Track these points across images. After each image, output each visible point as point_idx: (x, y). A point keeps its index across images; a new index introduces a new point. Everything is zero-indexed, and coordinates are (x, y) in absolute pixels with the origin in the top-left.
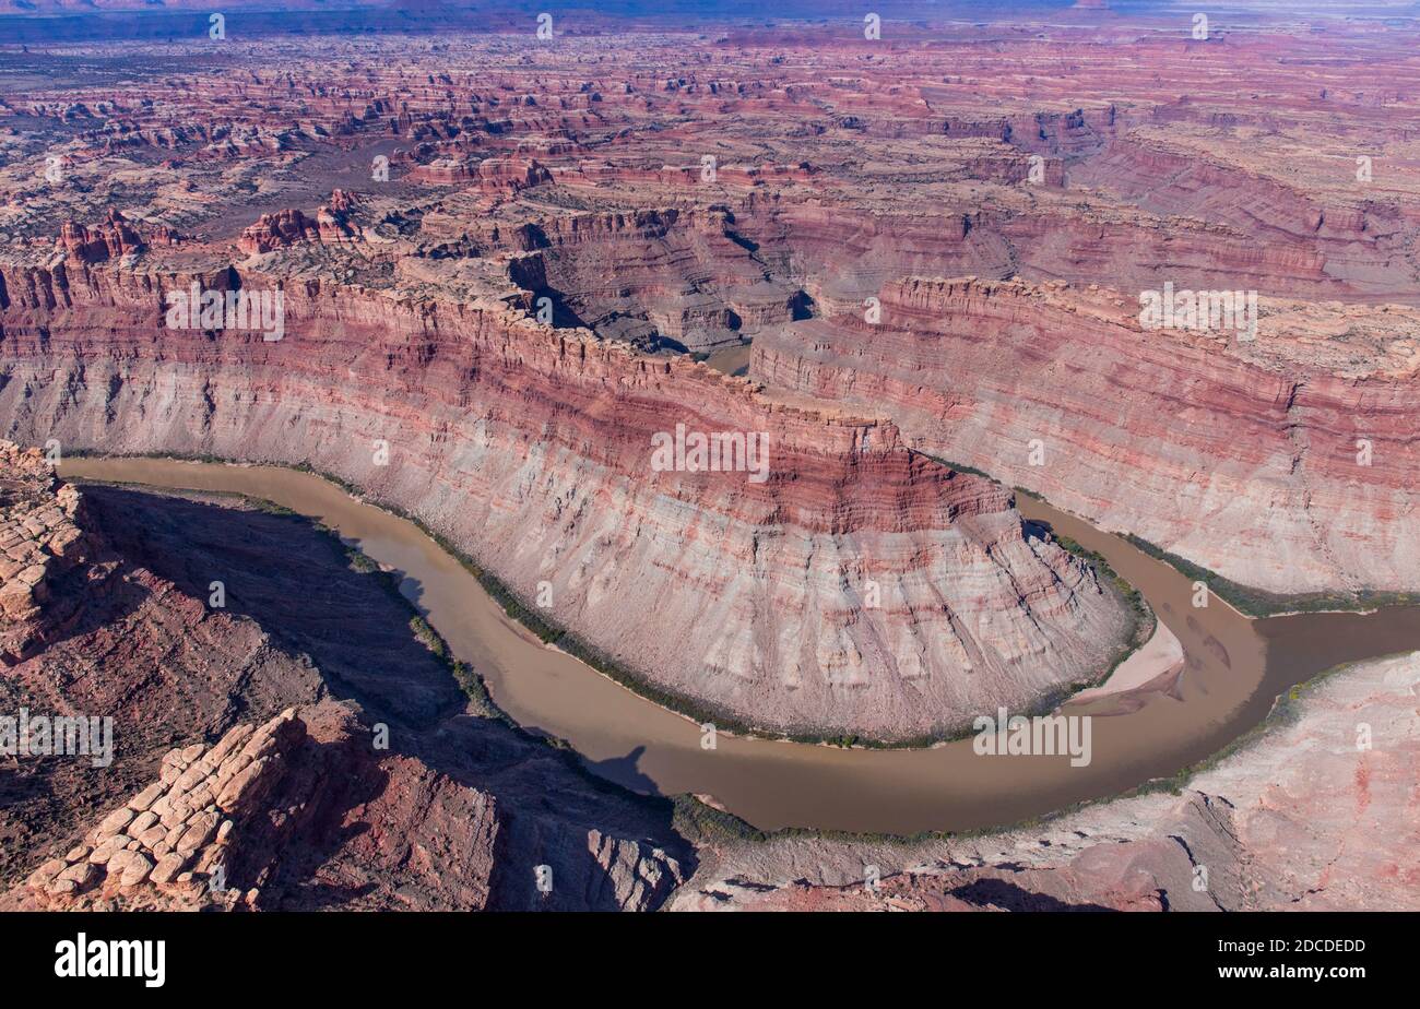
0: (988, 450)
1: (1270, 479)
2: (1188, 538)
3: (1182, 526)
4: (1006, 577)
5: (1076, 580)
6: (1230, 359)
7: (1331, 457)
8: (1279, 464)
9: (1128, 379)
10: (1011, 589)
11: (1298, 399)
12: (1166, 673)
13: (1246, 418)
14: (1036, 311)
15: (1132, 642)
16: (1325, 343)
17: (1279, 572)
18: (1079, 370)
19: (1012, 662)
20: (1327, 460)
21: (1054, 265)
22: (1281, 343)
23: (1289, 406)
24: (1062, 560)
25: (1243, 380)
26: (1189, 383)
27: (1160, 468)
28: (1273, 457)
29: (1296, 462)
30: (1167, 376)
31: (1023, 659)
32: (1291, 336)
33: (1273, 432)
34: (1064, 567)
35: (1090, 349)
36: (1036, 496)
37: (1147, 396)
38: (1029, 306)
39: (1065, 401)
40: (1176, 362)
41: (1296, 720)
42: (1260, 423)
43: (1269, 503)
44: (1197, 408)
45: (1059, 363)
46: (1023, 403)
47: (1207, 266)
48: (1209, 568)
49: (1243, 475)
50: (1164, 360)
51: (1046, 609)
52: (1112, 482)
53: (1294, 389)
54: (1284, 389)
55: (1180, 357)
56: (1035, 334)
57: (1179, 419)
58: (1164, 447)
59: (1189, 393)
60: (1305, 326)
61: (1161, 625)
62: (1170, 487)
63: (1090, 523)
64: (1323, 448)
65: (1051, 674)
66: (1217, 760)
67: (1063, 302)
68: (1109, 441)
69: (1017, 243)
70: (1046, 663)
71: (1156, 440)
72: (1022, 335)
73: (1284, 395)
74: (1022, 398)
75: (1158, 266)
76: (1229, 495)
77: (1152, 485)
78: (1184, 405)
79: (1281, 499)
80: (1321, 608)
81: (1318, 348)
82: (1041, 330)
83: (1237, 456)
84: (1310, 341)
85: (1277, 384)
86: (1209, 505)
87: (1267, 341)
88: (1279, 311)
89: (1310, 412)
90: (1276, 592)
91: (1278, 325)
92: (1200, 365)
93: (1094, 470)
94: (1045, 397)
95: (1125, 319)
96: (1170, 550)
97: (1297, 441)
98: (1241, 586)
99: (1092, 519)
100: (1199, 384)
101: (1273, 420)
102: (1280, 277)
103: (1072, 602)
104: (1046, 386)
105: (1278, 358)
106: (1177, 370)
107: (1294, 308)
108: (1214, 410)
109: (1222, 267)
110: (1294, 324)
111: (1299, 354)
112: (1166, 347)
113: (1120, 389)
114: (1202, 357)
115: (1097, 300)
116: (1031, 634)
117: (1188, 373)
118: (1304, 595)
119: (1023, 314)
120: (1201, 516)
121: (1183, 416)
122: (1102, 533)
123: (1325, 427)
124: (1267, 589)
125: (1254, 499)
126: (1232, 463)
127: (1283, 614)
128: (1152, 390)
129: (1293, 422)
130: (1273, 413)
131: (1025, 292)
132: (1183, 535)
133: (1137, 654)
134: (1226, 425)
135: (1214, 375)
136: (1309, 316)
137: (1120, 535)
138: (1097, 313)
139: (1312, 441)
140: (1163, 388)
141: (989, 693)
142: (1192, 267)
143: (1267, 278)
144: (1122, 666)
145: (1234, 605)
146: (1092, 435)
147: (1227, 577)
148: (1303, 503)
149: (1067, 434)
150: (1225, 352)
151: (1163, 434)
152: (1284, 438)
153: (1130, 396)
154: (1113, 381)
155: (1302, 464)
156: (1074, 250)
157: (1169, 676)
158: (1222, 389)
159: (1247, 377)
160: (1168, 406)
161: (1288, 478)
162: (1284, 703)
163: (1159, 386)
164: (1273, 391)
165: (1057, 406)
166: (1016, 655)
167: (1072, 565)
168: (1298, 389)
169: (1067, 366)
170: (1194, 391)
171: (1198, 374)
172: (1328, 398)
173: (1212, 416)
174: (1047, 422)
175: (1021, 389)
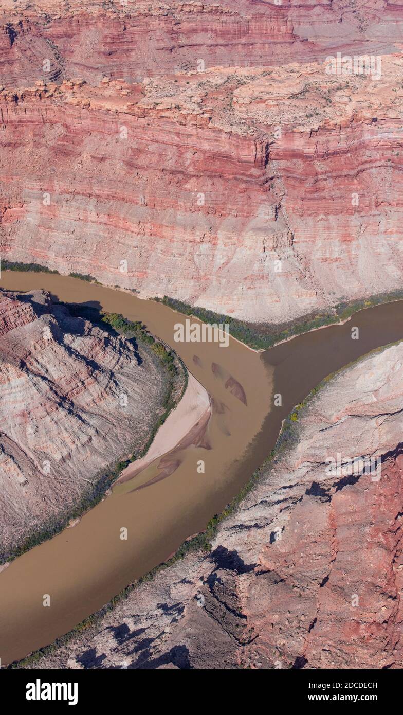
0: (43, 245)
1: (259, 229)
2: (208, 291)
3: (202, 283)
4: (44, 385)
5: (114, 362)
6: (215, 130)
7: (303, 199)
8: (265, 214)
9: (142, 161)
10: (51, 394)
11: (272, 156)
12: (197, 425)
13: (236, 179)
14: (60, 111)
15: (168, 403)
16: (287, 102)
17: (277, 304)
18: (102, 159)
19: (64, 460)
20: (300, 202)
21: (92, 60)
22: (254, 108)
23: (266, 162)
24: (98, 348)
25: (227, 147)
26: (189, 155)
27: (178, 234)
28: (260, 209)
29: (277, 210)
30: (171, 152)
31: (73, 454)
32: (262, 101)
33: (257, 187)
34: (101, 354)
35: (109, 139)
36: (88, 278)
37: (158, 173)
38: (53, 106)
39: (95, 189)
40: (176, 139)
41: (297, 441)
42: (246, 182)
43: (262, 250)
44: (198, 177)
45: (86, 156)
46: (62, 197)
47: (210, 42)
48: (226, 314)
49: (239, 229)
50: (166, 139)
51: (88, 399)
52: (144, 254)
53: (267, 148)
54: (259, 150)
55: (178, 134)
56: (63, 131)
57: (186, 190)
58: (179, 217)
59: (190, 165)
60: (271, 90)
61: (191, 378)
62: (189, 250)
63: (133, 294)
64: (296, 193)
65: (99, 460)
66: (239, 501)
67: (79, 99)
68: (135, 219)
69: (59, 44)
70: (94, 451)
71: (171, 211)
72: (54, 134)
73: (260, 155)
74: (61, 194)
75: (173, 48)
76: (233, 248)
77: (175, 251)
78: (187, 177)
79: (270, 244)
80: (311, 327)
81: (282, 108)
82: (66, 126)
83: (234, 213)
84: (275, 103)
85: (253, 147)
86: (220, 260)
87: (244, 109)
88: (253, 79)
89: (283, 164)
90: (277, 322)
91: (250, 92)
92: (194, 138)
93: (129, 246)
94: (79, 188)
95: (130, 107)
96: (196, 305)
97: (276, 190)
98: (251, 324)
99: (134, 290)
100: (196, 156)
101: (255, 177)
102: (264, 44)
103: (112, 384)
104: (78, 179)
105: (253, 123)
106: (178, 146)
107: (264, 74)
108: (211, 177)
109: (221, 41)
110: (262, 89)
111: (267, 116)
112: (165, 127)
113: (136, 171)
114: (194, 131)
115: (109, 92)
116: (76, 429)
117: (187, 147)
118: (298, 320)
119: (50, 115)
120: (215, 269)
121: (188, 186)
122: (144, 300)
123: (295, 176)
124: (270, 322)
125: (250, 248)
126: (231, 220)
127: (284, 341)
128: (162, 167)
129: (271, 176)
130: (255, 172)
131: (47, 94)
132: (204, 289)
133: (173, 413)
134: (222, 188)
135: (206, 146)
136: (273, 80)
137: (157, 299)
138: (107, 105)
139: (288, 188)
140: (170, 164)
141: (44, 497)
142: (200, 45)
143: (255, 46)
144: (162, 429)
145: (247, 343)
146: (122, 216)
147: (240, 319)
148: (287, 242)
149: (103, 219)
150: (210, 125)
151: (175, 206)
152: (266, 191)
153: (145, 175)
154: (130, 164)
155: (283, 209)
156: (106, 44)
157: (200, 427)
158: (215, 157)
159: (230, 144)
160: (176, 180)
161: (274, 224)
162: (288, 427)
163: (166, 163)
164: (250, 153)
165: (90, 195)
166: (65, 453)
167: (109, 349)
168: (271, 148)
169: (92, 157)
170: (194, 162)
171: (194, 147)
172: (293, 151)
173: (210, 182)
174: (85, 210)
175: (58, 185)
